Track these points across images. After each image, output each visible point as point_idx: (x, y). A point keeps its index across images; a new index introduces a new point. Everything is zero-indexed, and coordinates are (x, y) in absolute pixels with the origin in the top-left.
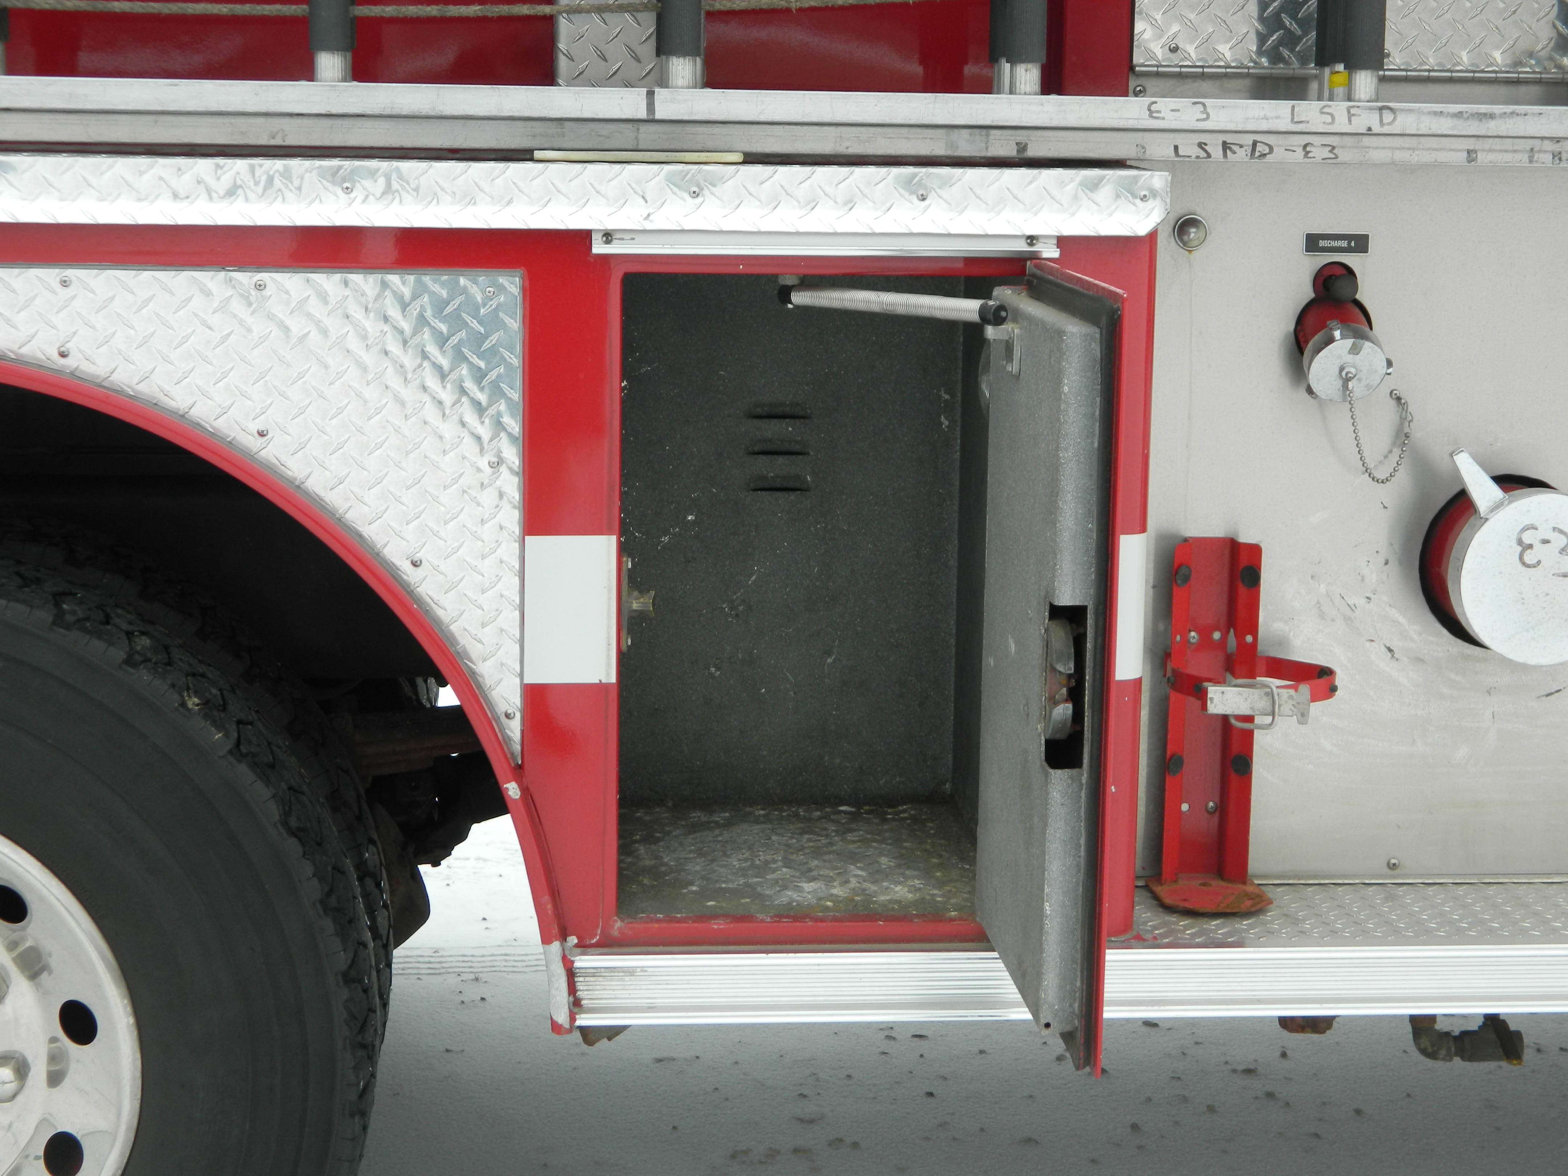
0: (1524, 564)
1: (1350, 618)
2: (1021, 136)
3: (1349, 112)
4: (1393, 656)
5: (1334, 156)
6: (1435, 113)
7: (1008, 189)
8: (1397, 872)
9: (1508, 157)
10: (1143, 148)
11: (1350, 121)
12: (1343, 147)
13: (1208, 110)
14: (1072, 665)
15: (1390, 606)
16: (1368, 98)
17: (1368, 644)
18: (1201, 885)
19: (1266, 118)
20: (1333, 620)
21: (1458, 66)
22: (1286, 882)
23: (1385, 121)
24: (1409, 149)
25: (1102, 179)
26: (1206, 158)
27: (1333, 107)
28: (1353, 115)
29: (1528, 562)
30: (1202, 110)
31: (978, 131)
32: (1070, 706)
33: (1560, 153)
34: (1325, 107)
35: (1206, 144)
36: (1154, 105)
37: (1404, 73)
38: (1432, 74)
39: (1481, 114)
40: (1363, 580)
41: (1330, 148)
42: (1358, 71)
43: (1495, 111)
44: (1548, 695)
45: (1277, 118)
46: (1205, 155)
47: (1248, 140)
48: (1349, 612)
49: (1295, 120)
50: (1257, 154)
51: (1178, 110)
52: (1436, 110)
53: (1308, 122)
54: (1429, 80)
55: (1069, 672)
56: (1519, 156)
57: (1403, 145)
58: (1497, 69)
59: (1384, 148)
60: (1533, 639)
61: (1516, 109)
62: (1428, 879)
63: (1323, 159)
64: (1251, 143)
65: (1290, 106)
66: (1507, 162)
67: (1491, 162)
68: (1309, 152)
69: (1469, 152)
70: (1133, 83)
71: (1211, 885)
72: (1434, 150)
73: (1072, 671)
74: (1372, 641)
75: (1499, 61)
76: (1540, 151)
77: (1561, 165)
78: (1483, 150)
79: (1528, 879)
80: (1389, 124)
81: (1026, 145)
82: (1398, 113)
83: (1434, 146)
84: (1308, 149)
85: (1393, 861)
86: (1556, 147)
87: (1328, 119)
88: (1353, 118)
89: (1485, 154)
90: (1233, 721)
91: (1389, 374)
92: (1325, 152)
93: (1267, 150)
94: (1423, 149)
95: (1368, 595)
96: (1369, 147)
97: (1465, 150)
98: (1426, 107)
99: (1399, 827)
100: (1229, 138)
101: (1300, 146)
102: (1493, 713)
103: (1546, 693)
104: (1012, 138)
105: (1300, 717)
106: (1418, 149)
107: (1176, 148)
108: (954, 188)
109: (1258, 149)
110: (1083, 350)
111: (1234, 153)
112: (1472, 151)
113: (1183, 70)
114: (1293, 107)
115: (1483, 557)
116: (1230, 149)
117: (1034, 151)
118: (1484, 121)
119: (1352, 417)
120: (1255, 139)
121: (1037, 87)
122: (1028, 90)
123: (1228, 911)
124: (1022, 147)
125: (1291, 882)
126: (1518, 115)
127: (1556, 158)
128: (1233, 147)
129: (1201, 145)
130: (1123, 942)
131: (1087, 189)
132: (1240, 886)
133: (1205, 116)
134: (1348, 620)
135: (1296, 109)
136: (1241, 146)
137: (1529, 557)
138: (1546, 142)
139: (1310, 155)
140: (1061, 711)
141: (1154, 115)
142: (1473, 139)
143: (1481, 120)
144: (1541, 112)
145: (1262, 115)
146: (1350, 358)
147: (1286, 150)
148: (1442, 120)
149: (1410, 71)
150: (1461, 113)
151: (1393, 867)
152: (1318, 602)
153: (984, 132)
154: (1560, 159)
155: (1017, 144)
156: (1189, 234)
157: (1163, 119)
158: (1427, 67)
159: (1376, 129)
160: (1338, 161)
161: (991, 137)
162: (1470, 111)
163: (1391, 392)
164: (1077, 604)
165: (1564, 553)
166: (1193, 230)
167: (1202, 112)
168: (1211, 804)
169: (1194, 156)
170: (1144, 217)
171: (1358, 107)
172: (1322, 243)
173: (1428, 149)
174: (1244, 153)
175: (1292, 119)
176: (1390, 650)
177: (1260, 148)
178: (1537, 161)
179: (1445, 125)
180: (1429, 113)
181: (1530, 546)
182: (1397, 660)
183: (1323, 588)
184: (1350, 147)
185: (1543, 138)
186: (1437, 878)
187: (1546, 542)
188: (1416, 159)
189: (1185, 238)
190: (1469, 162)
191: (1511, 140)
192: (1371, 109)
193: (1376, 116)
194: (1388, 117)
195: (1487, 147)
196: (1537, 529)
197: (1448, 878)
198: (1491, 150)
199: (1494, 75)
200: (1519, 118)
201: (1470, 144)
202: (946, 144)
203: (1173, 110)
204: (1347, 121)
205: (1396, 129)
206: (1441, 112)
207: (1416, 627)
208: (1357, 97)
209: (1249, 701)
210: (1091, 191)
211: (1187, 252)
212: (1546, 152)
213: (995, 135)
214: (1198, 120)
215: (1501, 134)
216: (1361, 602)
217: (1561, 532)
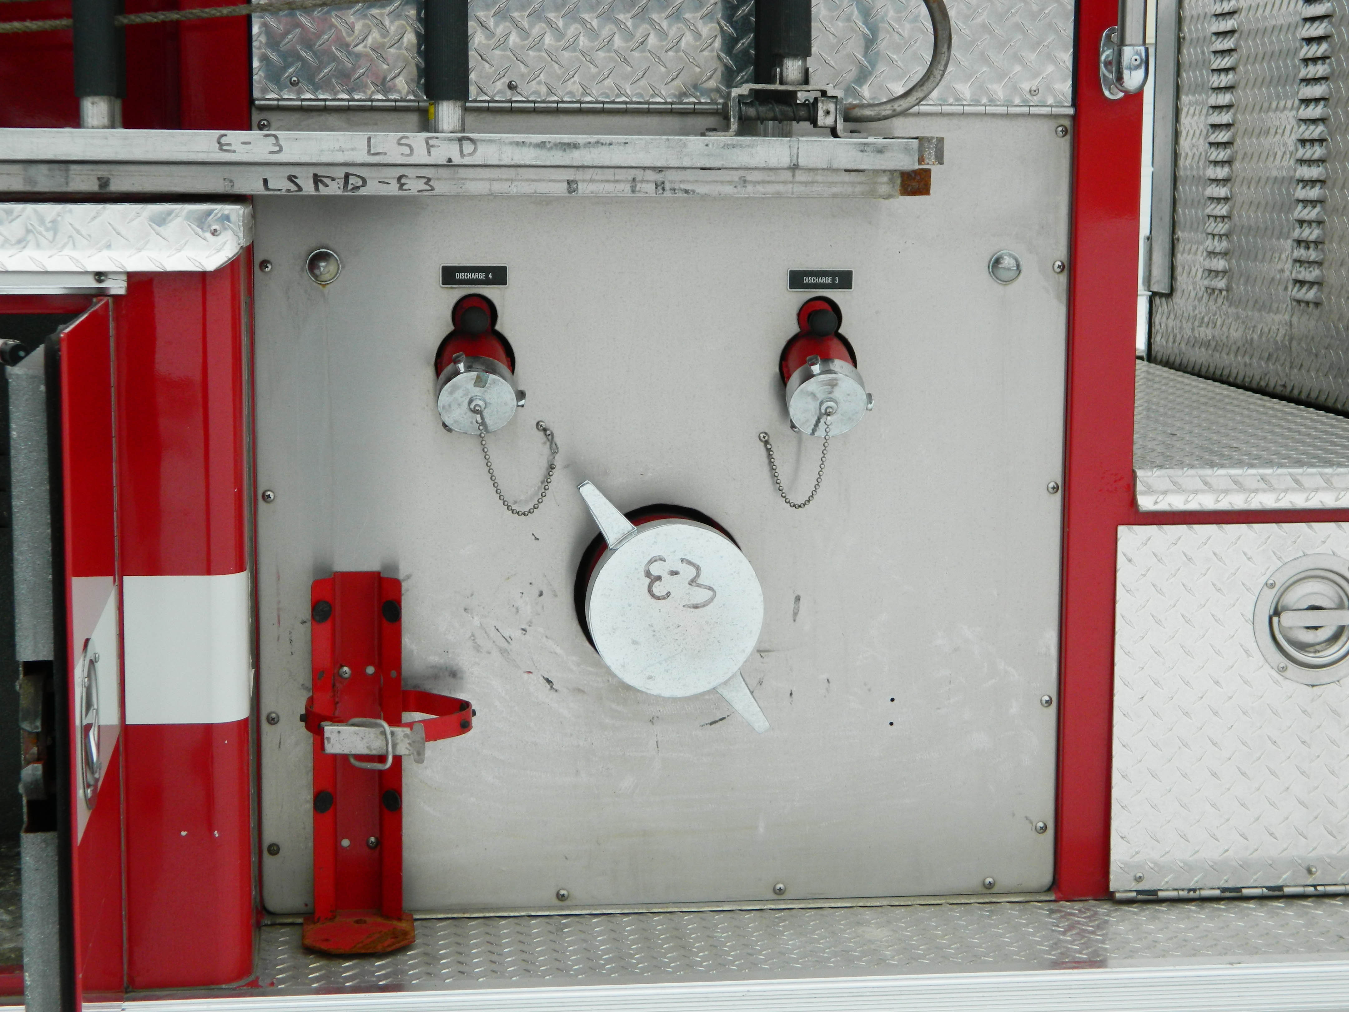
0: (653, 596)
1: (506, 650)
2: (102, 171)
3: (427, 143)
4: (552, 687)
5: (429, 188)
6: (517, 144)
7: (71, 224)
8: (567, 903)
9: (609, 187)
10: (231, 181)
11: (429, 152)
12: (438, 179)
13: (281, 143)
14: (38, 723)
15: (546, 637)
16: (451, 129)
17: (526, 675)
18: (357, 922)
19: (341, 150)
20: (489, 653)
21: (586, 96)
22: (450, 916)
23: (465, 152)
24: (507, 180)
25: (169, 213)
26: (296, 191)
27: (411, 138)
28: (432, 146)
29: (657, 594)
30: (274, 142)
31: (56, 166)
32: (39, 767)
33: (663, 183)
34: (402, 138)
35: (296, 177)
36: (224, 138)
37: (532, 105)
38: (560, 105)
39: (565, 144)
40: (517, 612)
41: (426, 180)
42: (440, 102)
43: (580, 141)
44: (712, 723)
45: (353, 149)
46: (296, 188)
47: (340, 173)
48: (504, 644)
49: (372, 152)
50: (350, 187)
51: (250, 143)
52: (518, 140)
53: (385, 154)
54: (558, 111)
55: (36, 731)
56: (621, 186)
57: (500, 176)
58: (628, 100)
59: (482, 179)
60: (667, 671)
61: (601, 139)
62: (596, 909)
63: (419, 191)
64: (343, 175)
65: (366, 137)
66: (609, 193)
67: (592, 192)
68: (404, 184)
69: (569, 182)
70: (256, 117)
71: (365, 922)
72: (533, 181)
73: (39, 730)
74: (530, 672)
75: (629, 93)
76: (642, 181)
77: (665, 195)
78: (584, 181)
79: (698, 907)
80: (470, 155)
81: (108, 179)
82: (478, 143)
83: (533, 177)
84: (403, 181)
85: (562, 892)
86: (659, 177)
87: (406, 150)
88: (432, 149)
89: (585, 185)
90: (352, 761)
91: (523, 406)
92: (421, 185)
93: (360, 183)
94: (522, 180)
95: (523, 627)
96: (466, 179)
97: (563, 181)
98: (507, 137)
99: (566, 858)
100: (321, 171)
101: (394, 178)
102: (657, 742)
103: (710, 722)
104: (92, 173)
105: (416, 757)
106: (516, 180)
107: (265, 181)
108: (15, 224)
109: (351, 181)
110: (30, 393)
111: (327, 186)
112: (572, 181)
113: (304, 103)
114: (369, 139)
115: (611, 590)
116: (322, 182)
117: (118, 185)
118: (568, 151)
119: (483, 450)
120: (347, 171)
121: (106, 121)
122: (95, 123)
123: (363, 951)
124: (104, 182)
125: (455, 916)
126: (602, 144)
127: (660, 188)
128: (325, 180)
129: (291, 179)
130: (234, 989)
131: (154, 223)
132: (395, 923)
133: (277, 148)
134: (503, 652)
135: (372, 141)
136: (333, 179)
137: (658, 589)
138: (649, 172)
139: (405, 187)
140: (30, 772)
141: (225, 148)
142: (572, 170)
143: (565, 150)
144: (627, 141)
145: (337, 148)
146: (477, 391)
147: (380, 182)
148: (525, 150)
149: (539, 102)
150: (544, 143)
151: (561, 897)
152: (473, 635)
153: (63, 166)
154: (663, 189)
155: (99, 179)
156: (319, 268)
157: (234, 151)
158: (556, 98)
159: (457, 160)
160: (434, 192)
161: (71, 172)
162: (553, 141)
163: (538, 423)
164: (41, 659)
165: (694, 584)
166: (323, 264)
167: (274, 145)
168: (372, 839)
169: (284, 189)
170: (214, 252)
171: (437, 138)
172: (459, 276)
173: (527, 180)
174: (337, 186)
175: (369, 151)
176: (549, 681)
177: (352, 180)
178: (639, 191)
179: (528, 156)
180: (511, 143)
181: (659, 578)
182: (556, 691)
183: (476, 621)
184: (446, 179)
185: (644, 168)
186: (605, 909)
187: (674, 573)
188: (515, 191)
189: (317, 272)
190: (570, 192)
191: (612, 170)
192: (450, 139)
193: (455, 147)
194: (468, 147)
195: (588, 177)
196: (664, 561)
197: (617, 909)
198: (592, 181)
199: (624, 106)
200: (604, 148)
201: (570, 175)
202: (24, 179)
203: (244, 143)
204: (426, 153)
205: (477, 159)
206: (523, 142)
207: (574, 658)
208: (440, 128)
209: (365, 741)
210: (159, 225)
211: (321, 287)
212: (648, 181)
213: (75, 170)
214: (270, 153)
215: (586, 164)
216: (517, 634)
217: (690, 563)
